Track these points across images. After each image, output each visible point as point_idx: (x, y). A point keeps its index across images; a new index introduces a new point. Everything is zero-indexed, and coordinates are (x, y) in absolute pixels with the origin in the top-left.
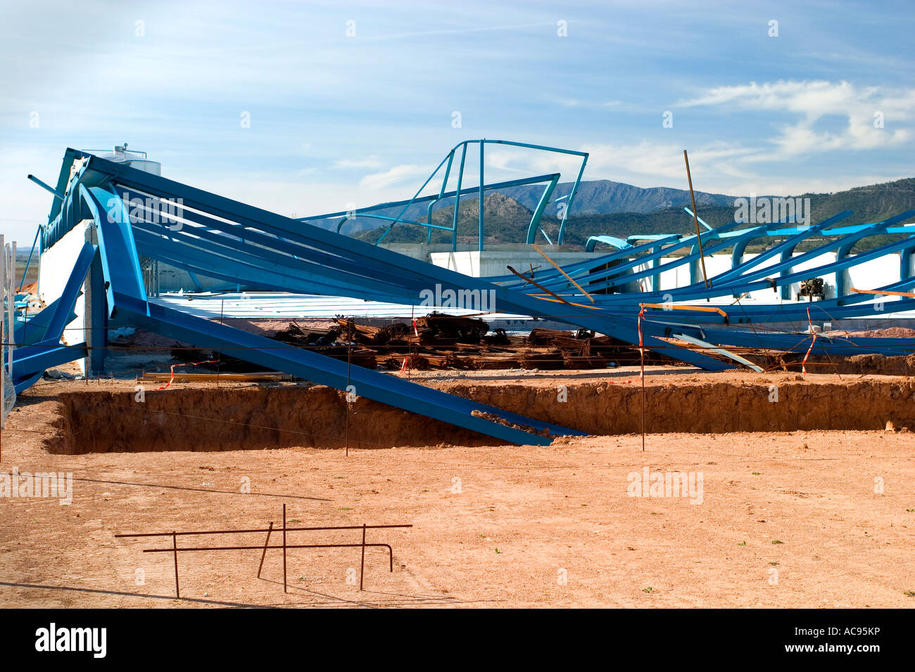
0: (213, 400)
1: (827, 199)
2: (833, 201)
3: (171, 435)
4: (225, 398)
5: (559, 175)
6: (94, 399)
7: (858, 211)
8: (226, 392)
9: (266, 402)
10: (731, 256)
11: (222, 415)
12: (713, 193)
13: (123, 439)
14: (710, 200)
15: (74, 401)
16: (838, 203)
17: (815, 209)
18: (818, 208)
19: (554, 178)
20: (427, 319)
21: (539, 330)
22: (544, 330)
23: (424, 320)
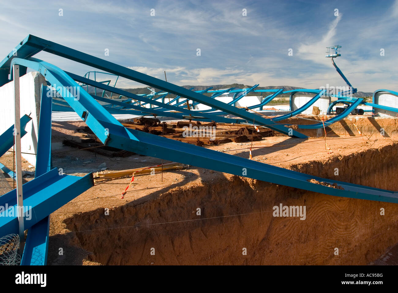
0: (179, 198)
3: (157, 234)
4: (185, 196)
5: (111, 81)
6: (93, 217)
8: (185, 191)
9: (209, 193)
10: (162, 99)
11: (186, 209)
13: (120, 247)
15: (76, 224)
19: (109, 81)
20: (140, 120)
21: (181, 122)
22: (182, 122)
23: (139, 120)
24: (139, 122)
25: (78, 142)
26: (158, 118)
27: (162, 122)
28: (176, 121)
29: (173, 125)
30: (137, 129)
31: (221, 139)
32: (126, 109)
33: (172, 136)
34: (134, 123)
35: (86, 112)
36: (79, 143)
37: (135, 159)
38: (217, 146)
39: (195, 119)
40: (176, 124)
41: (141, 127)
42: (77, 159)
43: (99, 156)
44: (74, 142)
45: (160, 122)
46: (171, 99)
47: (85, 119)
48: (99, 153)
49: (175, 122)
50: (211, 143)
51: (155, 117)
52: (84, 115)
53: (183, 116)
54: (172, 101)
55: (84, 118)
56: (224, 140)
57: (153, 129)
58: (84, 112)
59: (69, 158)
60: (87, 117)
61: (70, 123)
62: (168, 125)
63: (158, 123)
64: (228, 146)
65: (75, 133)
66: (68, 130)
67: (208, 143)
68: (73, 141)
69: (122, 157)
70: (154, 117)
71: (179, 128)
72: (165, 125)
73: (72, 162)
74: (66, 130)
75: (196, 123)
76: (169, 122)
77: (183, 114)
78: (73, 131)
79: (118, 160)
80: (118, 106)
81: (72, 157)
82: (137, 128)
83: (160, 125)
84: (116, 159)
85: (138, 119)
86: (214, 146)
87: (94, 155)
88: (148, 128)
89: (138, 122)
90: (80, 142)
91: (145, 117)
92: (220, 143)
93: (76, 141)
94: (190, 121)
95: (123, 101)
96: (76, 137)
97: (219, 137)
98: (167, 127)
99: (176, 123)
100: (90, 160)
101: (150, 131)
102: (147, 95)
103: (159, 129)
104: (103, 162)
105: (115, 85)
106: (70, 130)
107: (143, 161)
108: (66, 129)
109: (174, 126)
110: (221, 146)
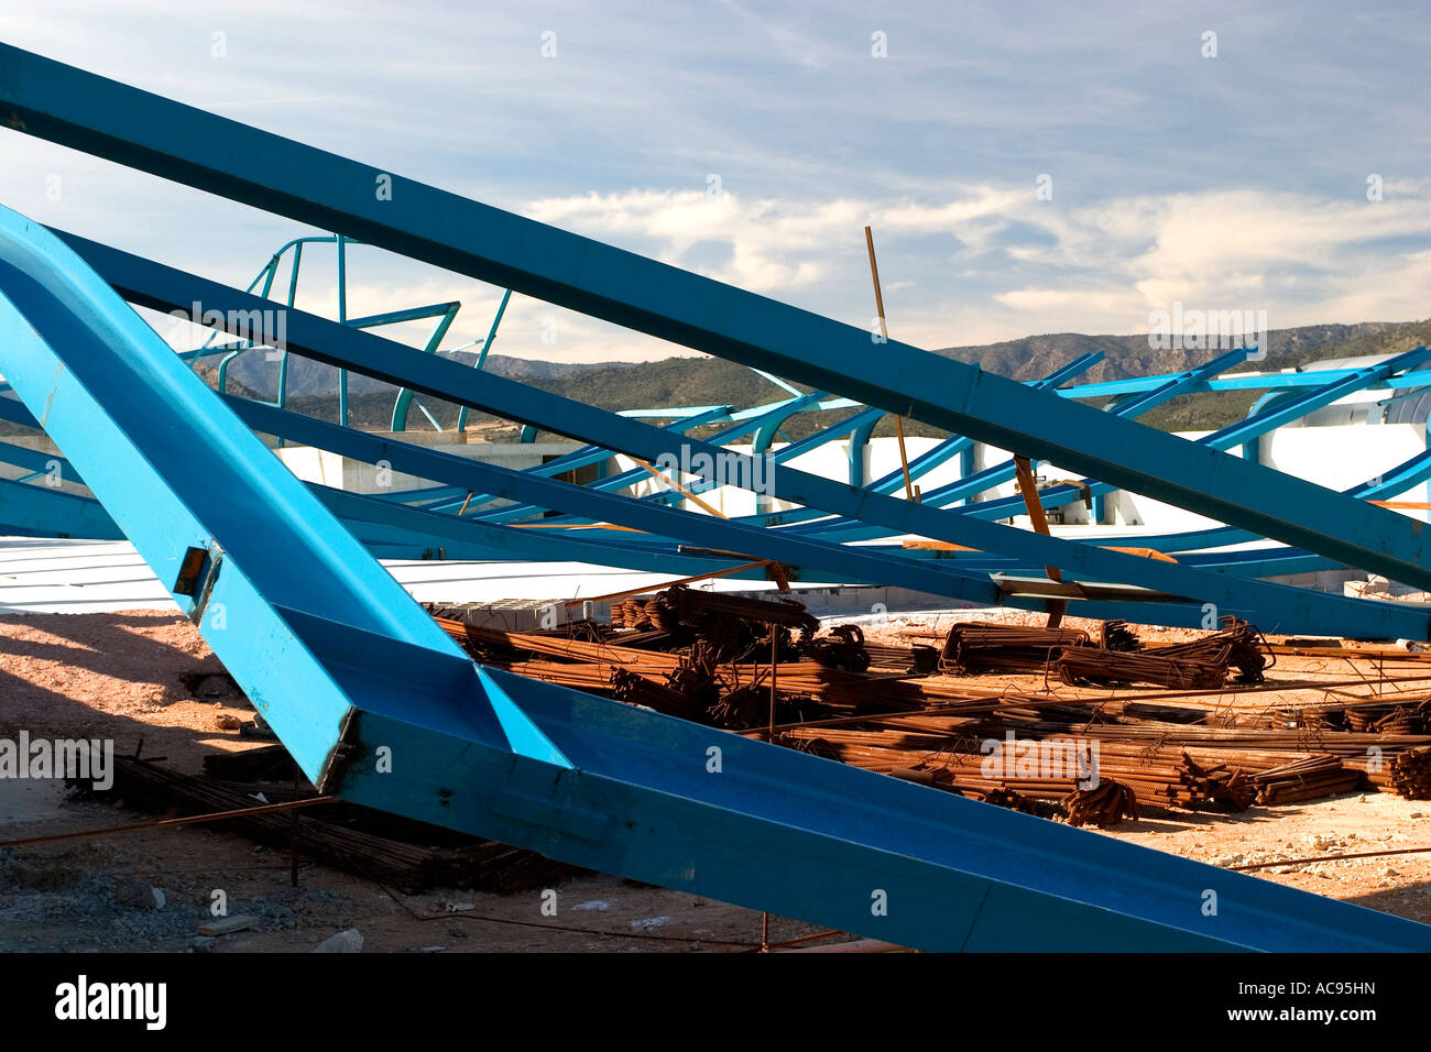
1: (701, 366)
2: (712, 368)
5: (457, 304)
7: (747, 383)
10: (847, 443)
12: (529, 359)
14: (526, 369)
16: (718, 372)
17: (685, 381)
18: (689, 380)
19: (449, 310)
20: (659, 608)
21: (974, 626)
22: (989, 627)
23: (648, 609)
24: (655, 622)
25: (180, 770)
26: (803, 591)
27: (827, 626)
28: (938, 622)
29: (914, 651)
30: (623, 677)
31: (1279, 769)
32: (567, 520)
33: (897, 735)
34: (618, 635)
35: (205, 554)
36: (188, 781)
37: (589, 906)
38: (1241, 827)
39: (1094, 602)
40: (940, 646)
41: (657, 666)
42: (159, 896)
43: (320, 882)
44: (153, 768)
45: (815, 625)
46: (918, 446)
47: (196, 600)
48: (325, 859)
49: (930, 627)
50: (1194, 799)
51: (783, 586)
52: (194, 576)
53: (996, 577)
54: (929, 461)
55: (188, 599)
56: (1305, 775)
57: (746, 680)
58: (192, 551)
59: (103, 890)
60: (210, 590)
61: (139, 631)
62: (880, 649)
63: (796, 634)
64: (1338, 821)
65: (169, 700)
66: (117, 682)
67: (1172, 793)
68: (145, 764)
69: (487, 890)
70: (773, 585)
71: (964, 675)
72: (849, 653)
73: (117, 922)
74: (104, 678)
75: (1095, 636)
76: (883, 626)
77: (996, 567)
78: (155, 690)
79: (456, 915)
80: (501, 502)
81: (121, 883)
82: (623, 671)
83: (809, 648)
84: (442, 906)
85: (641, 603)
86: (1217, 825)
87: (286, 875)
88: (712, 669)
89: (644, 627)
90: (196, 769)
91: (695, 586)
92: (1273, 800)
93: (167, 765)
94: (1054, 622)
95: (547, 459)
96: (169, 730)
97: (1263, 754)
98: (868, 662)
99: (936, 637)
100: (253, 911)
101: (724, 692)
102: (735, 417)
103: (799, 679)
104: (346, 927)
105: (492, 336)
106: (135, 679)
107: (647, 922)
108: (101, 672)
109: (925, 660)
110: (1274, 823)
